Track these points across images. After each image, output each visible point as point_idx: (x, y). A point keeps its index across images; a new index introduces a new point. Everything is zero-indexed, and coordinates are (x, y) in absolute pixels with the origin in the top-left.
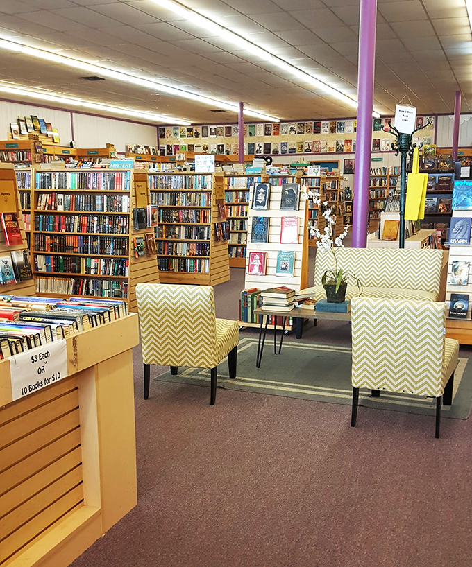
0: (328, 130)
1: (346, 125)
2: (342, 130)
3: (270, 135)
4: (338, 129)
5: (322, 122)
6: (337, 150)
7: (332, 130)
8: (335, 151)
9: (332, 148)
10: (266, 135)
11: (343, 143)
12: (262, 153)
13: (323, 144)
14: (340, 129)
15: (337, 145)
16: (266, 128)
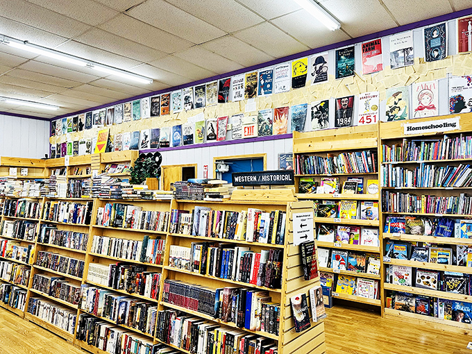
0: (242, 91)
1: (275, 75)
2: (268, 88)
3: (158, 114)
4: (261, 86)
5: (233, 78)
6: (260, 132)
7: (250, 92)
8: (256, 134)
9: (250, 129)
10: (152, 115)
11: (271, 116)
12: (149, 148)
13: (234, 122)
14: (264, 86)
15: (260, 121)
16: (152, 104)
